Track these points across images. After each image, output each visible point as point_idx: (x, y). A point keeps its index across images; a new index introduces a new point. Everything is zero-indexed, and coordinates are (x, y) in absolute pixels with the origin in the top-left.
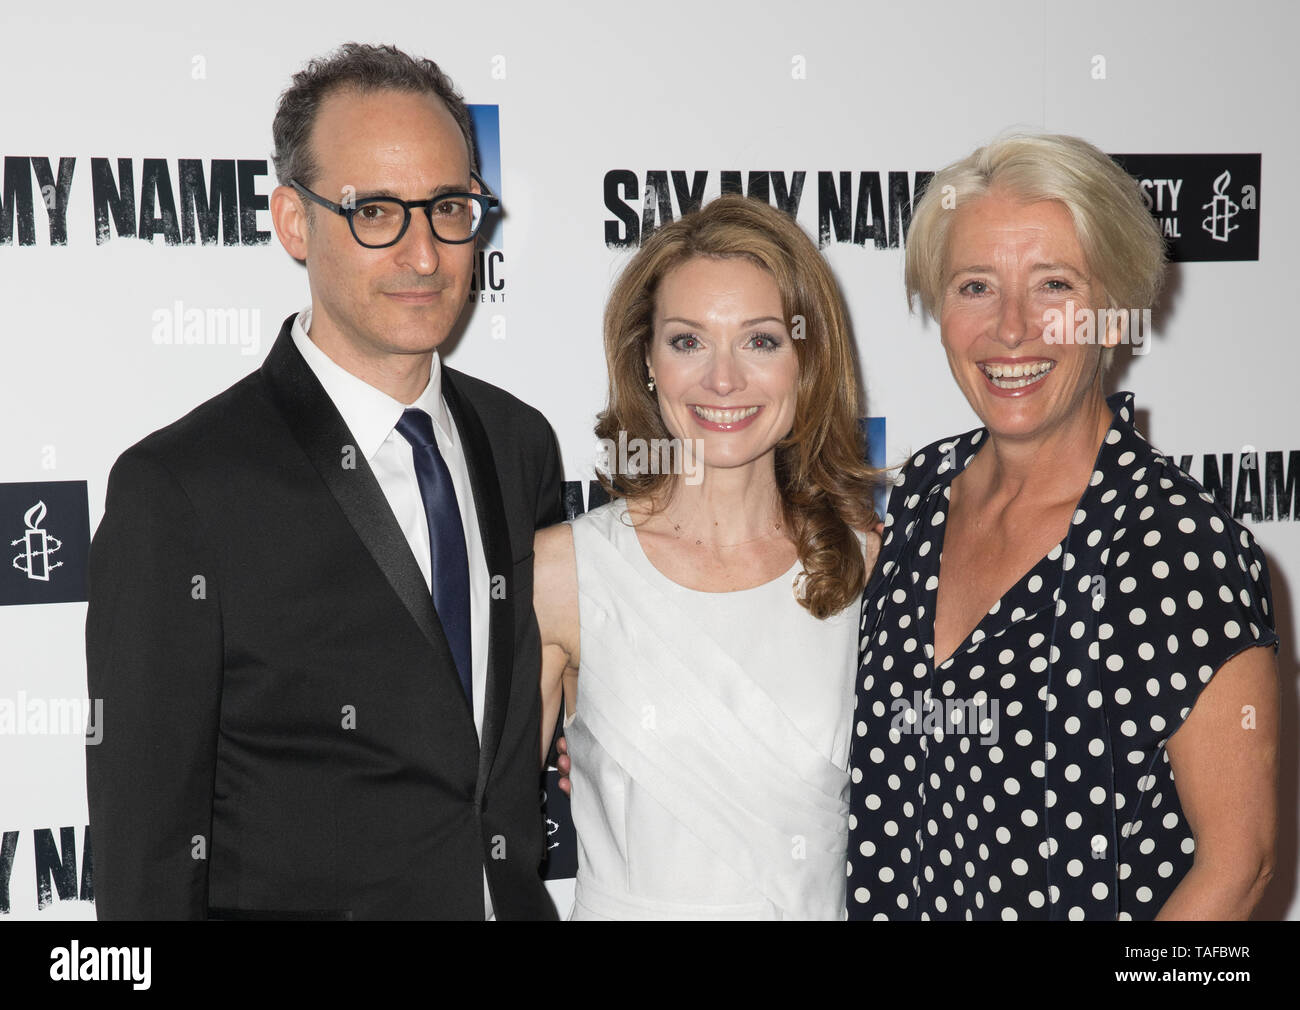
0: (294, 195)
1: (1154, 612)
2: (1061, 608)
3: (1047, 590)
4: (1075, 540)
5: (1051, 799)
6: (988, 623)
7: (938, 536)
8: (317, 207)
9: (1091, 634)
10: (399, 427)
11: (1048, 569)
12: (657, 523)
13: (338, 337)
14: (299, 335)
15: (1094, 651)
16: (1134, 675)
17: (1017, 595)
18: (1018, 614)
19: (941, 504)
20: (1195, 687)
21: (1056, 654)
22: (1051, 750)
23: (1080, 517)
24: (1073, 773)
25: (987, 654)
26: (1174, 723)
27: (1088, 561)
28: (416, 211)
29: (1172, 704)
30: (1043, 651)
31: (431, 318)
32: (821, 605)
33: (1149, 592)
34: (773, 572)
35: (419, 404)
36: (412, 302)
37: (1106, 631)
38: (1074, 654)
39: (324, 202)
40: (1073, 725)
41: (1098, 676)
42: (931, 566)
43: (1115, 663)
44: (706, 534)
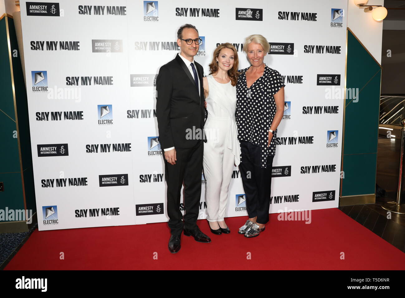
0: (180, 39)
1: (274, 82)
2: (264, 81)
3: (261, 80)
4: (264, 75)
5: (263, 101)
6: (255, 83)
7: (245, 77)
8: (183, 41)
9: (267, 84)
10: (190, 65)
11: (262, 78)
12: (216, 76)
13: (184, 55)
14: (179, 55)
15: (268, 85)
16: (271, 88)
17: (258, 80)
18: (258, 82)
19: (245, 74)
20: (278, 90)
21: (263, 86)
22: (263, 96)
23: (264, 73)
24: (265, 98)
25: (255, 86)
26: (275, 93)
27: (266, 77)
28: (193, 41)
29: (275, 91)
30: (262, 85)
31: (195, 52)
32: (233, 85)
33: (274, 80)
34: (229, 82)
35: (192, 62)
36: (193, 50)
37: (269, 84)
38: (266, 86)
39: (183, 40)
40: (265, 93)
41: (268, 88)
42: (245, 79)
43: (270, 87)
44: (221, 78)
